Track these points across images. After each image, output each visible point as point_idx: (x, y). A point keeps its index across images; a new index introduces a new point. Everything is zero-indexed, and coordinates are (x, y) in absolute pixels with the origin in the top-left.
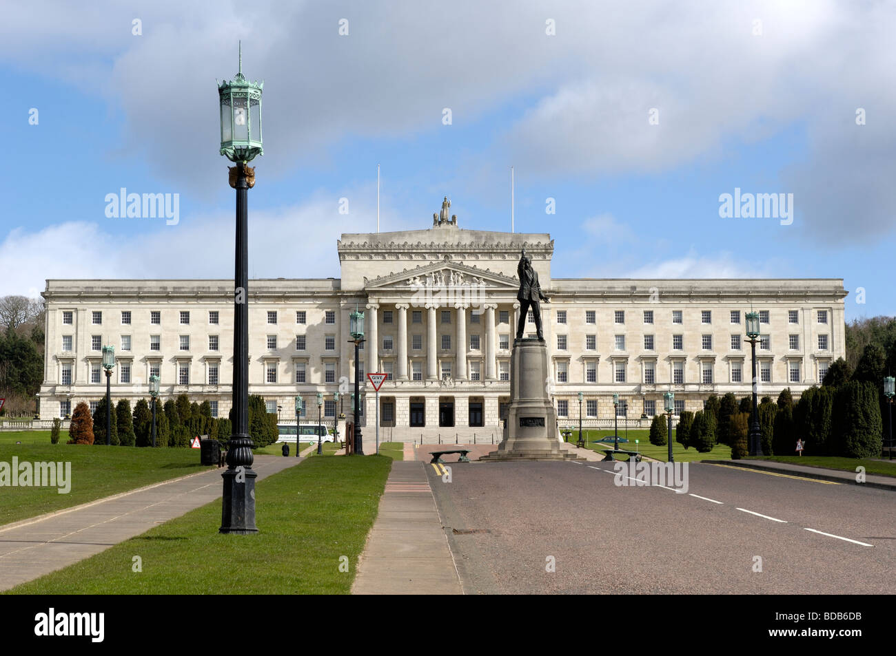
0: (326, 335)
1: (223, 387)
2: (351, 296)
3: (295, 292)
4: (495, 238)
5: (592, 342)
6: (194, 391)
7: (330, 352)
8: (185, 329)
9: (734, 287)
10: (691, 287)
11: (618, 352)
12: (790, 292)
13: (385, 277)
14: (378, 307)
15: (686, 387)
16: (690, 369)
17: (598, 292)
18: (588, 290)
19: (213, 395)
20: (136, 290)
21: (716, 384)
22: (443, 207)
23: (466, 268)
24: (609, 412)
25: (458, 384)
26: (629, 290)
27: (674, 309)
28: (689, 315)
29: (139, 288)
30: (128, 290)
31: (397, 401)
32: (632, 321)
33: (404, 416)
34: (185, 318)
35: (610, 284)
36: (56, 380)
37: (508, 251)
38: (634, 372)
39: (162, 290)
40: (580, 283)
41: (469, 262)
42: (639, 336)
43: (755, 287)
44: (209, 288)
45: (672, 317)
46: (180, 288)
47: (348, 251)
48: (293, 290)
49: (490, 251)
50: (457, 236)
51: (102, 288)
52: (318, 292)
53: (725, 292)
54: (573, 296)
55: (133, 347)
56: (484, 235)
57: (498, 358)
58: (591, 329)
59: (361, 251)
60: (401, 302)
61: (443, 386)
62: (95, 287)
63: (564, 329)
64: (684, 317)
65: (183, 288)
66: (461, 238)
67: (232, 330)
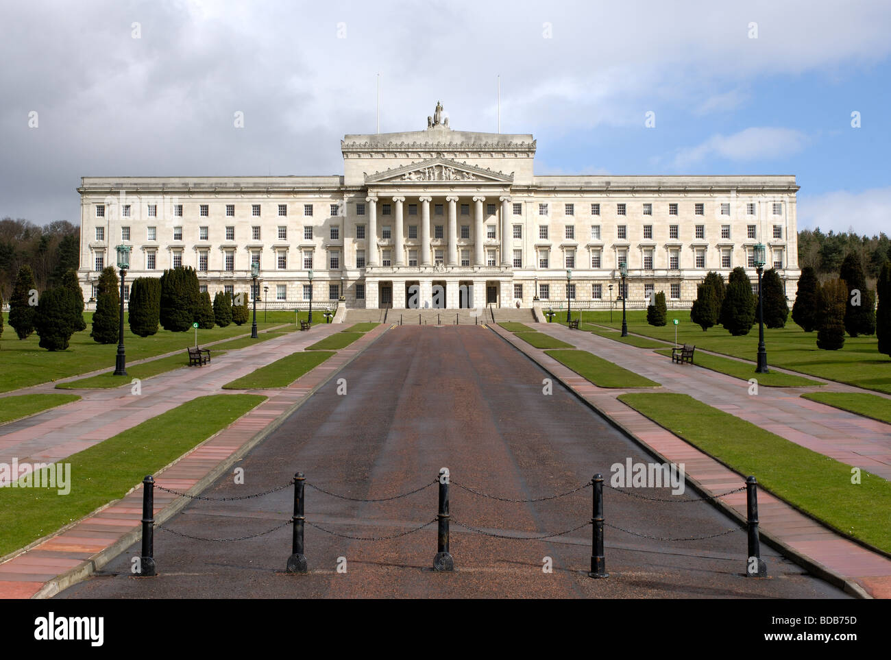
0: (331, 226)
1: (238, 273)
2: (353, 191)
3: (302, 187)
4: (483, 138)
5: (570, 232)
6: (212, 276)
7: (335, 242)
8: (205, 221)
9: (698, 182)
10: (660, 183)
11: (594, 241)
12: (748, 186)
13: (383, 172)
14: (377, 200)
15: (655, 272)
16: (659, 256)
17: (576, 187)
18: (567, 185)
19: (230, 280)
20: (161, 186)
21: (683, 270)
22: (436, 111)
23: (457, 164)
24: (586, 295)
25: (450, 269)
26: (604, 185)
27: (645, 203)
28: (658, 207)
29: (164, 184)
30: (154, 186)
31: (394, 285)
32: (607, 213)
33: (399, 299)
34: (205, 210)
35: (586, 179)
36: (90, 266)
37: (495, 150)
38: (608, 259)
39: (184, 186)
40: (560, 179)
41: (460, 159)
42: (613, 226)
43: (717, 183)
44: (226, 184)
45: (643, 209)
46: (200, 184)
47: (350, 150)
48: (302, 185)
49: (479, 150)
50: (449, 137)
51: (131, 184)
52: (324, 188)
53: (690, 187)
54: (555, 191)
55: (158, 237)
56: (473, 136)
57: (487, 246)
58: (570, 220)
59: (363, 150)
60: (399, 196)
61: (436, 272)
62: (125, 184)
63: (545, 220)
64: (653, 210)
65: (203, 184)
66: (452, 138)
67: (247, 222)
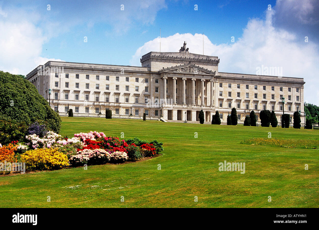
0: (145, 87)
1: (111, 103)
2: (155, 74)
3: (135, 71)
4: (201, 57)
5: (230, 94)
6: (101, 104)
7: (146, 93)
8: (98, 82)
10: (260, 78)
11: (238, 98)
12: (289, 81)
13: (170, 68)
14: (167, 78)
17: (233, 77)
18: (229, 76)
19: (108, 106)
22: (184, 45)
25: (193, 107)
26: (242, 77)
27: (255, 85)
30: (78, 66)
32: (242, 88)
33: (175, 116)
35: (236, 75)
36: (53, 97)
37: (206, 62)
38: (243, 105)
39: (90, 67)
40: (227, 74)
41: (195, 64)
42: (244, 93)
43: (279, 79)
44: (106, 67)
45: (254, 87)
46: (96, 67)
47: (154, 58)
49: (200, 61)
51: (69, 65)
52: (143, 72)
53: (270, 80)
54: (225, 78)
55: (79, 87)
56: (197, 56)
58: (230, 90)
59: (158, 58)
60: (175, 77)
61: (188, 107)
62: (66, 65)
63: (221, 89)
64: (258, 88)
66: (190, 56)
67: (114, 83)
